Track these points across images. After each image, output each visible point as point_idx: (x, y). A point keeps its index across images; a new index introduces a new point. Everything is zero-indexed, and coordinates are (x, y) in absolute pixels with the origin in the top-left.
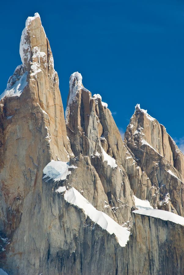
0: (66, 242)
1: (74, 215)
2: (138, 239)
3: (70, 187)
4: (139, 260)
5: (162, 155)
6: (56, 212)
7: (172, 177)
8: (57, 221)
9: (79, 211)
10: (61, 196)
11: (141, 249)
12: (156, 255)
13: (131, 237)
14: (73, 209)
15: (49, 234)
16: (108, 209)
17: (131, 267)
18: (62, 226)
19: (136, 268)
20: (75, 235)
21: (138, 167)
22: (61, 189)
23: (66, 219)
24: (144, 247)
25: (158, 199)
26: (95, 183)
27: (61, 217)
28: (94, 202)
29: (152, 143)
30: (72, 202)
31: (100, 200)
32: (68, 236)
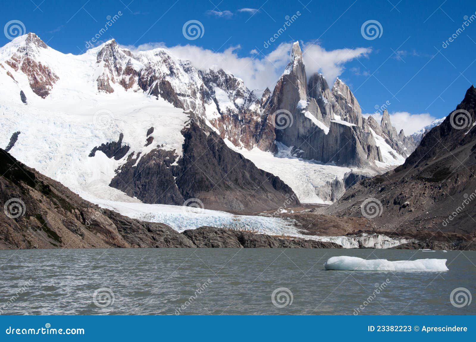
0: (305, 132)
1: (308, 122)
2: (332, 132)
3: (307, 111)
4: (332, 140)
5: (346, 98)
6: (302, 121)
7: (350, 107)
8: (302, 124)
9: (310, 120)
10: (303, 114)
11: (333, 136)
12: (339, 138)
13: (330, 131)
14: (308, 119)
15: (298, 129)
16: (322, 120)
17: (329, 142)
18: (304, 126)
19: (331, 143)
20: (308, 130)
21: (337, 103)
22: (303, 112)
23: (305, 123)
24: (334, 135)
25: (344, 115)
26: (317, 109)
27: (303, 122)
28: (317, 117)
29: (342, 93)
30: (307, 117)
31: (319, 116)
32: (306, 130)
